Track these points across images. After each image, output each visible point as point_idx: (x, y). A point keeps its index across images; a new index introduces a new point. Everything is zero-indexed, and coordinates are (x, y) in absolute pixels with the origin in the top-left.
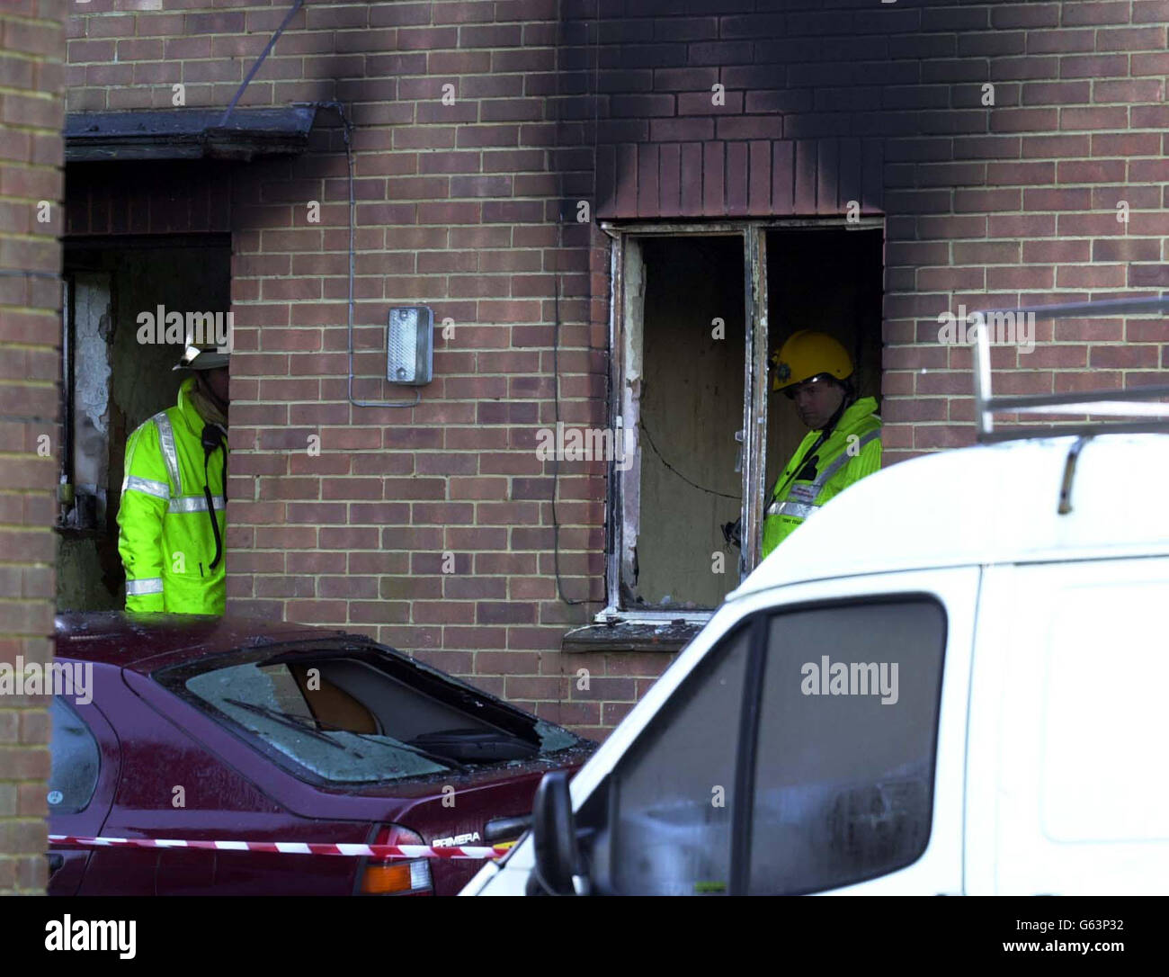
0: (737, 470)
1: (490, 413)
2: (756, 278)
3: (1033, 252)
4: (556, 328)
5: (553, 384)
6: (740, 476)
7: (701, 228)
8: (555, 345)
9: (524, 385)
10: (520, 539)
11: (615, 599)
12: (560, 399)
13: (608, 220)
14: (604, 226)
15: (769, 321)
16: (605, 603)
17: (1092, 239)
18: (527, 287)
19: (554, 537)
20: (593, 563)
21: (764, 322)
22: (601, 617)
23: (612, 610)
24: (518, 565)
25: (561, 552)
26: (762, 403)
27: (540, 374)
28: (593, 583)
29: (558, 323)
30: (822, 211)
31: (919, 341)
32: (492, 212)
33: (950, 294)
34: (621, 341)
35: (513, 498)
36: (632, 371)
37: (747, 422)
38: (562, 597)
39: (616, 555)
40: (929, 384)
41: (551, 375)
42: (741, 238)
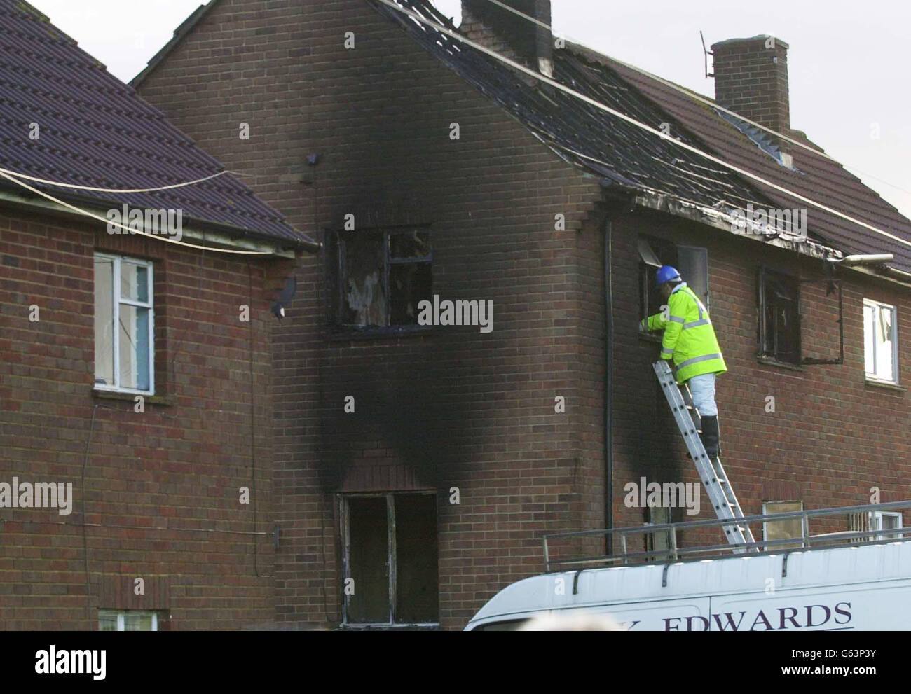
0: (387, 575)
1: (300, 558)
2: (391, 511)
3: (489, 501)
4: (322, 530)
5: (322, 549)
6: (388, 578)
7: (371, 495)
8: (322, 535)
9: (311, 549)
10: (312, 601)
11: (345, 619)
12: (325, 553)
13: (340, 493)
14: (338, 495)
15: (396, 525)
16: (342, 621)
17: (509, 496)
18: (313, 516)
19: (324, 600)
20: (339, 608)
21: (394, 525)
22: (341, 626)
23: (344, 623)
24: (311, 609)
25: (327, 604)
26: (395, 552)
27: (317, 545)
28: (339, 614)
29: (323, 527)
30: (415, 488)
31: (451, 530)
32: (298, 491)
33: (460, 515)
34: (344, 533)
35: (310, 586)
36: (347, 544)
37: (390, 559)
38: (328, 619)
39: (345, 605)
40: (454, 545)
41: (321, 545)
42: (385, 498)
